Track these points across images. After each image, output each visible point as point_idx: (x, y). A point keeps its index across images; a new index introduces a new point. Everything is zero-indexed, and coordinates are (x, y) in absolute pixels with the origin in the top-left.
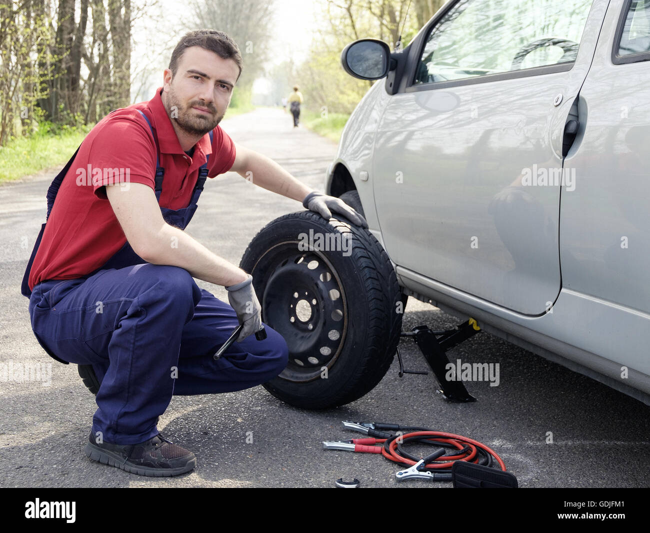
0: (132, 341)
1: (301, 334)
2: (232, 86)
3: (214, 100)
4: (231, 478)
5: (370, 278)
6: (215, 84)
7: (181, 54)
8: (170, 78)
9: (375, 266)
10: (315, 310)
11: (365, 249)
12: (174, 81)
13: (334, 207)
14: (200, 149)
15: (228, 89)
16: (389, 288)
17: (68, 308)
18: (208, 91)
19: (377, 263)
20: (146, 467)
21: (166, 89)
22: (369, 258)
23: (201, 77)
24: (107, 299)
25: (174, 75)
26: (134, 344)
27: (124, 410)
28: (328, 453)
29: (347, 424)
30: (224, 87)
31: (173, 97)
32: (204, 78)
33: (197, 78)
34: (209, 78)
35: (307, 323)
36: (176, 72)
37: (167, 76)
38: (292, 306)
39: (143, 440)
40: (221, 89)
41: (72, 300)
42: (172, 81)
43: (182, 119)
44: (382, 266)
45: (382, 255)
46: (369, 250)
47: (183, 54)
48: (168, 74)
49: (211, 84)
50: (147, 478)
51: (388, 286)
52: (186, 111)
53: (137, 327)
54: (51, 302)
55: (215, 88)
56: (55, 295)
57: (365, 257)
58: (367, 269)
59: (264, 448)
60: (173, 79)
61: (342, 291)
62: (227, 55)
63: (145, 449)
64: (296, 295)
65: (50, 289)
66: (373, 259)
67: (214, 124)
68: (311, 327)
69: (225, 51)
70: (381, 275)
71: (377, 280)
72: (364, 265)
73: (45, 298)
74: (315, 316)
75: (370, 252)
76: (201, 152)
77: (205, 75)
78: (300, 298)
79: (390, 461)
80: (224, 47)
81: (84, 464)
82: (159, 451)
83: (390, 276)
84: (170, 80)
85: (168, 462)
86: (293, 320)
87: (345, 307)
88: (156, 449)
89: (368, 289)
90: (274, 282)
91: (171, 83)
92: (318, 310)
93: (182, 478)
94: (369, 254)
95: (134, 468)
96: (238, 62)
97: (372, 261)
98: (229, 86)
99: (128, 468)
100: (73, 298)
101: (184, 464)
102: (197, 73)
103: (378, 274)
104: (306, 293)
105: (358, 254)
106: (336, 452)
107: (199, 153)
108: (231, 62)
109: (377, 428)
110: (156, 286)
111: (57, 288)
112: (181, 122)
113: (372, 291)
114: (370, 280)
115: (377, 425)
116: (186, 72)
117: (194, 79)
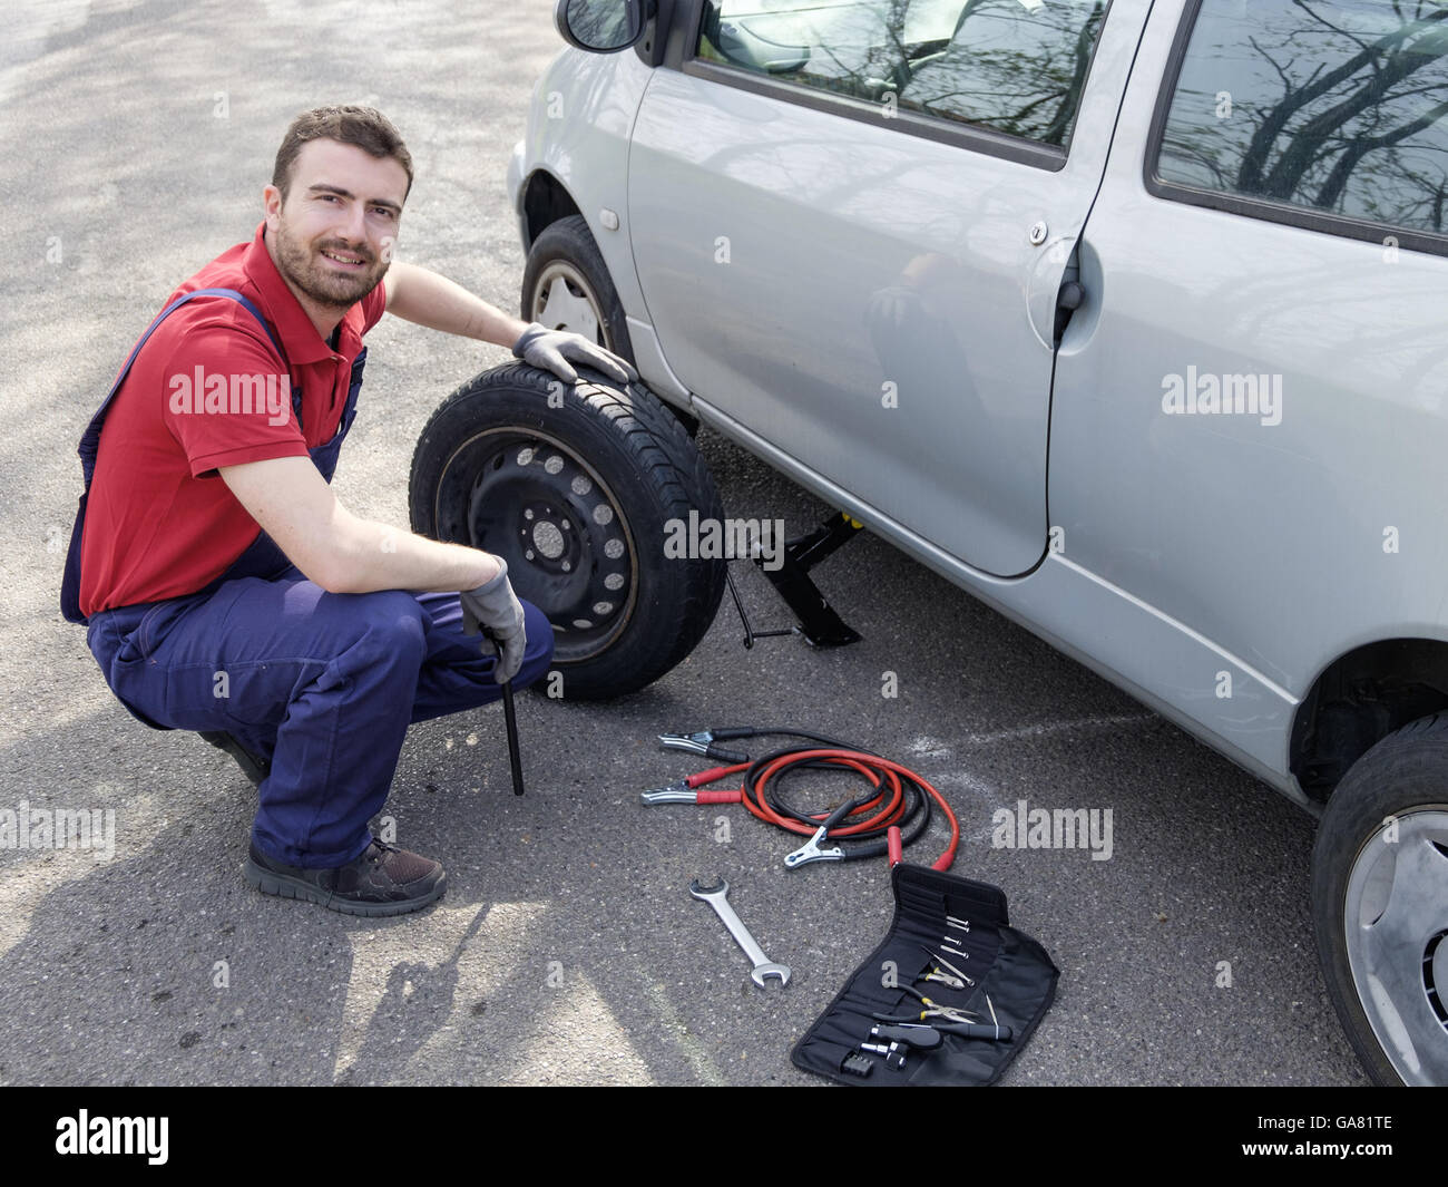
0: (333, 729)
1: (550, 580)
2: (399, 210)
3: (366, 240)
4: (513, 900)
5: (666, 483)
6: (366, 209)
7: (295, 156)
8: (277, 204)
9: (669, 458)
10: (571, 539)
11: (647, 430)
12: (286, 209)
13: (574, 356)
14: (349, 326)
15: (391, 215)
16: (699, 491)
17: (184, 661)
18: (352, 224)
19: (670, 451)
20: (367, 903)
21: (273, 225)
22: (658, 447)
23: (337, 196)
24: (267, 656)
25: (284, 197)
26: (336, 732)
27: (318, 823)
28: (652, 815)
29: (668, 741)
30: (383, 212)
31: (286, 238)
32: (343, 198)
33: (330, 199)
34: (353, 198)
35: (558, 560)
36: (288, 191)
37: (272, 201)
38: (524, 532)
39: (353, 856)
40: (379, 216)
41: (189, 647)
42: (282, 208)
43: (306, 280)
44: (681, 455)
45: (675, 433)
46: (653, 430)
47: (300, 155)
48: (272, 197)
49: (358, 209)
50: (372, 920)
51: (696, 487)
52: (312, 262)
53: (341, 708)
54: (144, 649)
55: (365, 215)
56: (149, 637)
57: (652, 447)
58: (657, 468)
59: (542, 813)
60: (283, 203)
61: (616, 506)
62: (383, 149)
63: (359, 872)
64: (529, 515)
65: (138, 626)
66: (663, 447)
67: (371, 283)
68: (566, 566)
69: (378, 141)
70: (682, 472)
71: (679, 483)
72: (651, 463)
73: (132, 645)
74: (571, 547)
75: (655, 434)
76: (352, 331)
77: (344, 193)
78: (537, 518)
79: (761, 820)
80: (375, 135)
81: (253, 900)
82: (382, 872)
83: (697, 468)
84: (279, 208)
85: (404, 891)
86: (530, 555)
87: (628, 532)
88: (377, 868)
89: (666, 504)
90: (487, 498)
91: (282, 213)
92: (575, 538)
93: (431, 912)
94: (656, 438)
95: (345, 906)
96: (405, 163)
97: (662, 451)
98: (392, 210)
99: (334, 905)
100: (190, 643)
101: (429, 887)
102: (331, 189)
103: (678, 472)
104: (548, 510)
105: (637, 445)
106: (665, 807)
107: (349, 332)
108: (390, 165)
109: (716, 738)
110: (367, 639)
111: (149, 622)
112: (307, 287)
113: (673, 507)
114: (666, 487)
115: (717, 732)
116: (308, 191)
117: (323, 202)
